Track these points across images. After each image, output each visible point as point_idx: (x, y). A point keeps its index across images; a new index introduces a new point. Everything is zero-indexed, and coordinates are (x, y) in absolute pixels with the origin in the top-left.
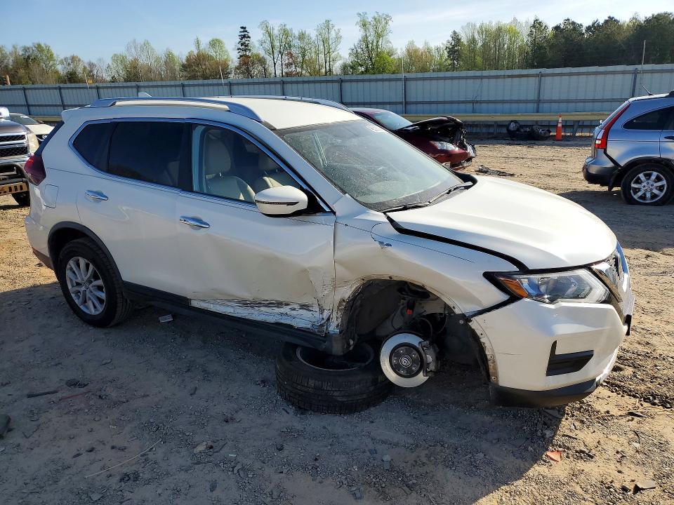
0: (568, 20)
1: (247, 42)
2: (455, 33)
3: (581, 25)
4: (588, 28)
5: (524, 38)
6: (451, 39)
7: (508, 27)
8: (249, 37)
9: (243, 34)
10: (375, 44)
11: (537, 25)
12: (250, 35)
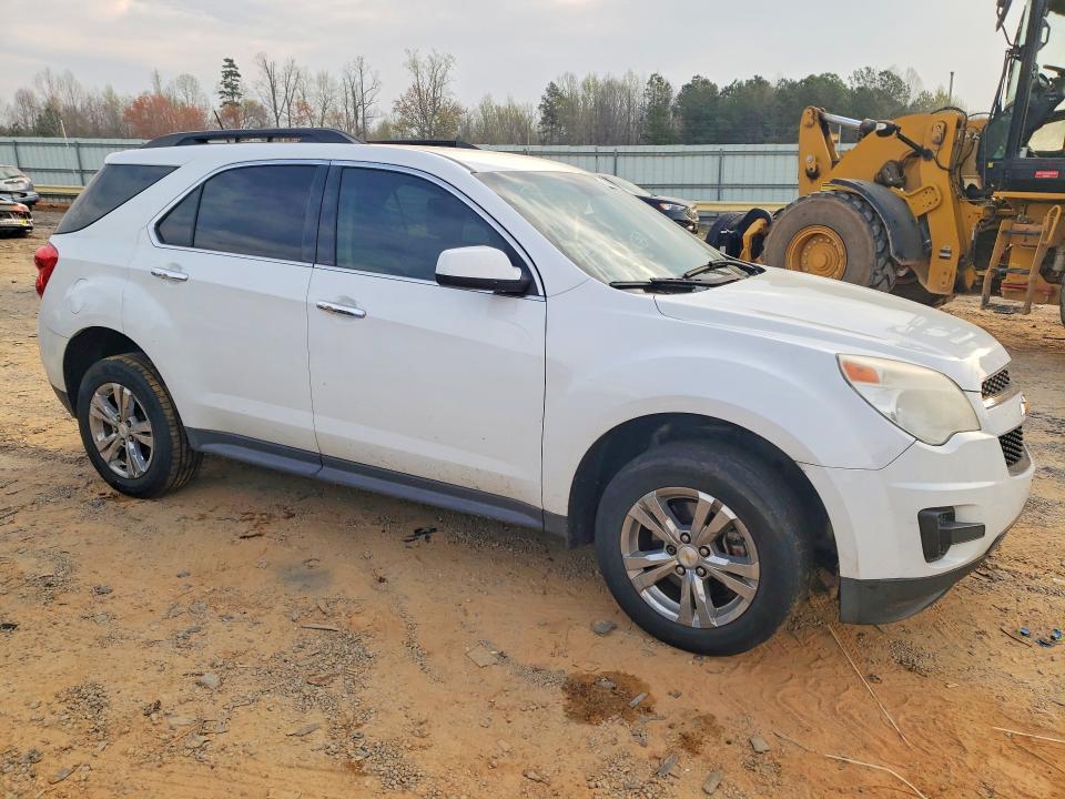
0: (699, 77)
1: (235, 83)
2: (552, 85)
3: (715, 86)
4: (727, 90)
5: (641, 100)
6: (547, 94)
8: (239, 76)
9: (228, 69)
12: (239, 72)
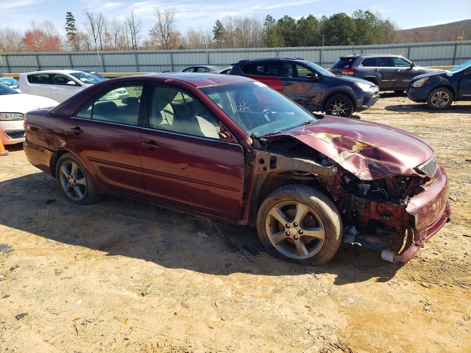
0: (287, 16)
1: (73, 24)
2: (218, 21)
3: (294, 20)
4: (299, 22)
5: (262, 27)
6: (216, 25)
7: (252, 19)
8: (74, 20)
9: (69, 17)
10: (166, 27)
11: (269, 18)
12: (74, 18)
